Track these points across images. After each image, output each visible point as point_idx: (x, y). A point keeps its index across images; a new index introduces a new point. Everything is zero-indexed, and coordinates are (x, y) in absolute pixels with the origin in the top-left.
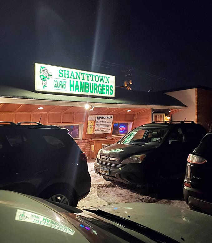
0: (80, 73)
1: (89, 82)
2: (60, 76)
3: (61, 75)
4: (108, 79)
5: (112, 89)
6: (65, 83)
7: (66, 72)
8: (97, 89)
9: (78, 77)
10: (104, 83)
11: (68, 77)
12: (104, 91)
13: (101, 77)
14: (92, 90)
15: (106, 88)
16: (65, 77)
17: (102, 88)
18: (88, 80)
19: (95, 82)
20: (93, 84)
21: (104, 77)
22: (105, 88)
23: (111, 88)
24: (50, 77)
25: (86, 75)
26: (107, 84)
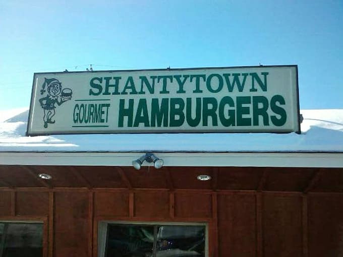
0: (153, 78)
1: (184, 97)
2: (91, 93)
3: (96, 91)
4: (262, 78)
5: (282, 106)
6: (104, 109)
7: (112, 82)
8: (217, 112)
9: (145, 89)
10: (246, 93)
11: (116, 93)
12: (244, 116)
13: (231, 78)
14: (194, 116)
15: (255, 106)
16: (107, 93)
17: (235, 108)
18: (181, 91)
19: (206, 94)
20: (198, 100)
21: (245, 75)
22: (251, 106)
23: (278, 104)
24: (66, 98)
25: (174, 79)
26: (260, 93)
